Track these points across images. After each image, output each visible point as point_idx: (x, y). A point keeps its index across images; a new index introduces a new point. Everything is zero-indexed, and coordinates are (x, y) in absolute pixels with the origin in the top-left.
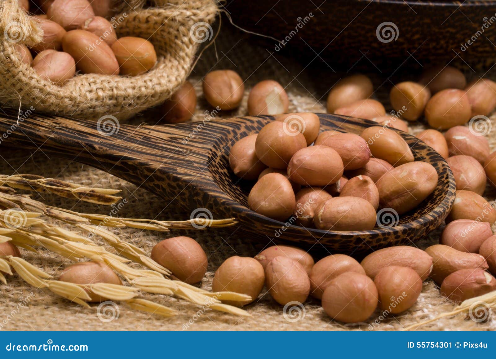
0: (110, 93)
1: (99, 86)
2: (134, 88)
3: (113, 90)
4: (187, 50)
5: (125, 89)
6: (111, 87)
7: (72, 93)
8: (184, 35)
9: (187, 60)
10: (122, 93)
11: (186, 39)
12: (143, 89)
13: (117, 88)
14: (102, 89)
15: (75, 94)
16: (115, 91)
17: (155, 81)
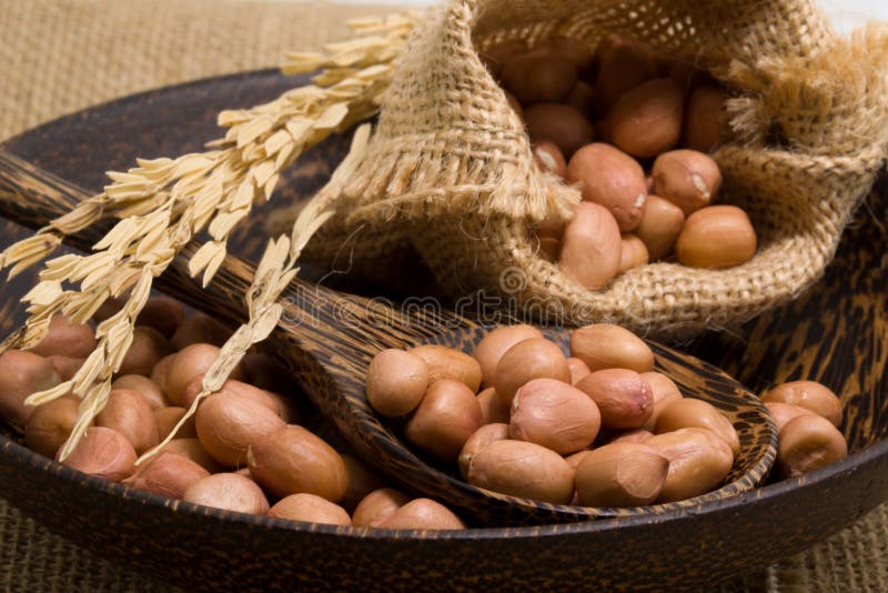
0: (687, 301)
1: (668, 289)
2: (729, 294)
3: (692, 296)
4: (829, 223)
5: (714, 297)
6: (689, 292)
7: (617, 303)
8: (823, 198)
9: (829, 238)
10: (709, 302)
11: (825, 205)
12: (746, 295)
13: (700, 292)
14: (674, 294)
15: (623, 305)
16: (697, 299)
17: (769, 279)
